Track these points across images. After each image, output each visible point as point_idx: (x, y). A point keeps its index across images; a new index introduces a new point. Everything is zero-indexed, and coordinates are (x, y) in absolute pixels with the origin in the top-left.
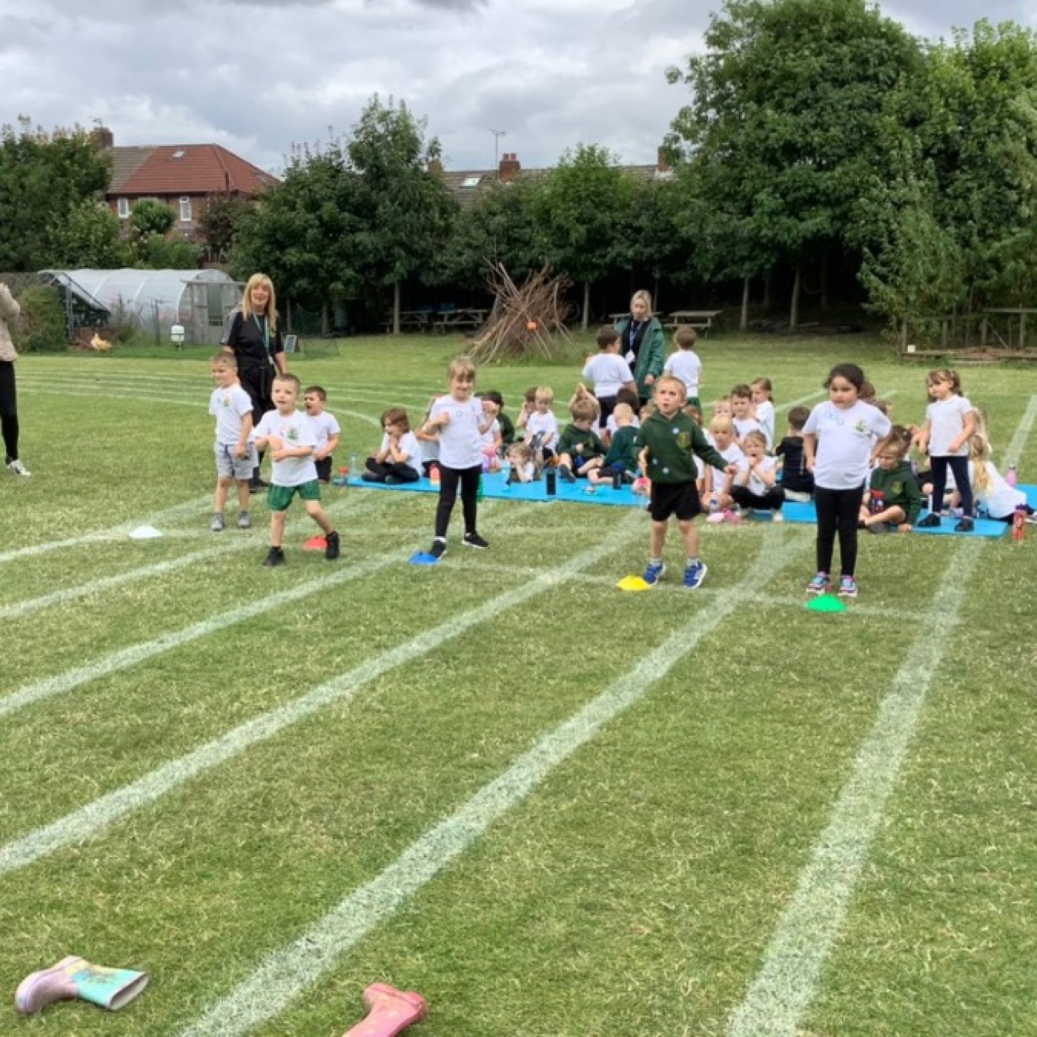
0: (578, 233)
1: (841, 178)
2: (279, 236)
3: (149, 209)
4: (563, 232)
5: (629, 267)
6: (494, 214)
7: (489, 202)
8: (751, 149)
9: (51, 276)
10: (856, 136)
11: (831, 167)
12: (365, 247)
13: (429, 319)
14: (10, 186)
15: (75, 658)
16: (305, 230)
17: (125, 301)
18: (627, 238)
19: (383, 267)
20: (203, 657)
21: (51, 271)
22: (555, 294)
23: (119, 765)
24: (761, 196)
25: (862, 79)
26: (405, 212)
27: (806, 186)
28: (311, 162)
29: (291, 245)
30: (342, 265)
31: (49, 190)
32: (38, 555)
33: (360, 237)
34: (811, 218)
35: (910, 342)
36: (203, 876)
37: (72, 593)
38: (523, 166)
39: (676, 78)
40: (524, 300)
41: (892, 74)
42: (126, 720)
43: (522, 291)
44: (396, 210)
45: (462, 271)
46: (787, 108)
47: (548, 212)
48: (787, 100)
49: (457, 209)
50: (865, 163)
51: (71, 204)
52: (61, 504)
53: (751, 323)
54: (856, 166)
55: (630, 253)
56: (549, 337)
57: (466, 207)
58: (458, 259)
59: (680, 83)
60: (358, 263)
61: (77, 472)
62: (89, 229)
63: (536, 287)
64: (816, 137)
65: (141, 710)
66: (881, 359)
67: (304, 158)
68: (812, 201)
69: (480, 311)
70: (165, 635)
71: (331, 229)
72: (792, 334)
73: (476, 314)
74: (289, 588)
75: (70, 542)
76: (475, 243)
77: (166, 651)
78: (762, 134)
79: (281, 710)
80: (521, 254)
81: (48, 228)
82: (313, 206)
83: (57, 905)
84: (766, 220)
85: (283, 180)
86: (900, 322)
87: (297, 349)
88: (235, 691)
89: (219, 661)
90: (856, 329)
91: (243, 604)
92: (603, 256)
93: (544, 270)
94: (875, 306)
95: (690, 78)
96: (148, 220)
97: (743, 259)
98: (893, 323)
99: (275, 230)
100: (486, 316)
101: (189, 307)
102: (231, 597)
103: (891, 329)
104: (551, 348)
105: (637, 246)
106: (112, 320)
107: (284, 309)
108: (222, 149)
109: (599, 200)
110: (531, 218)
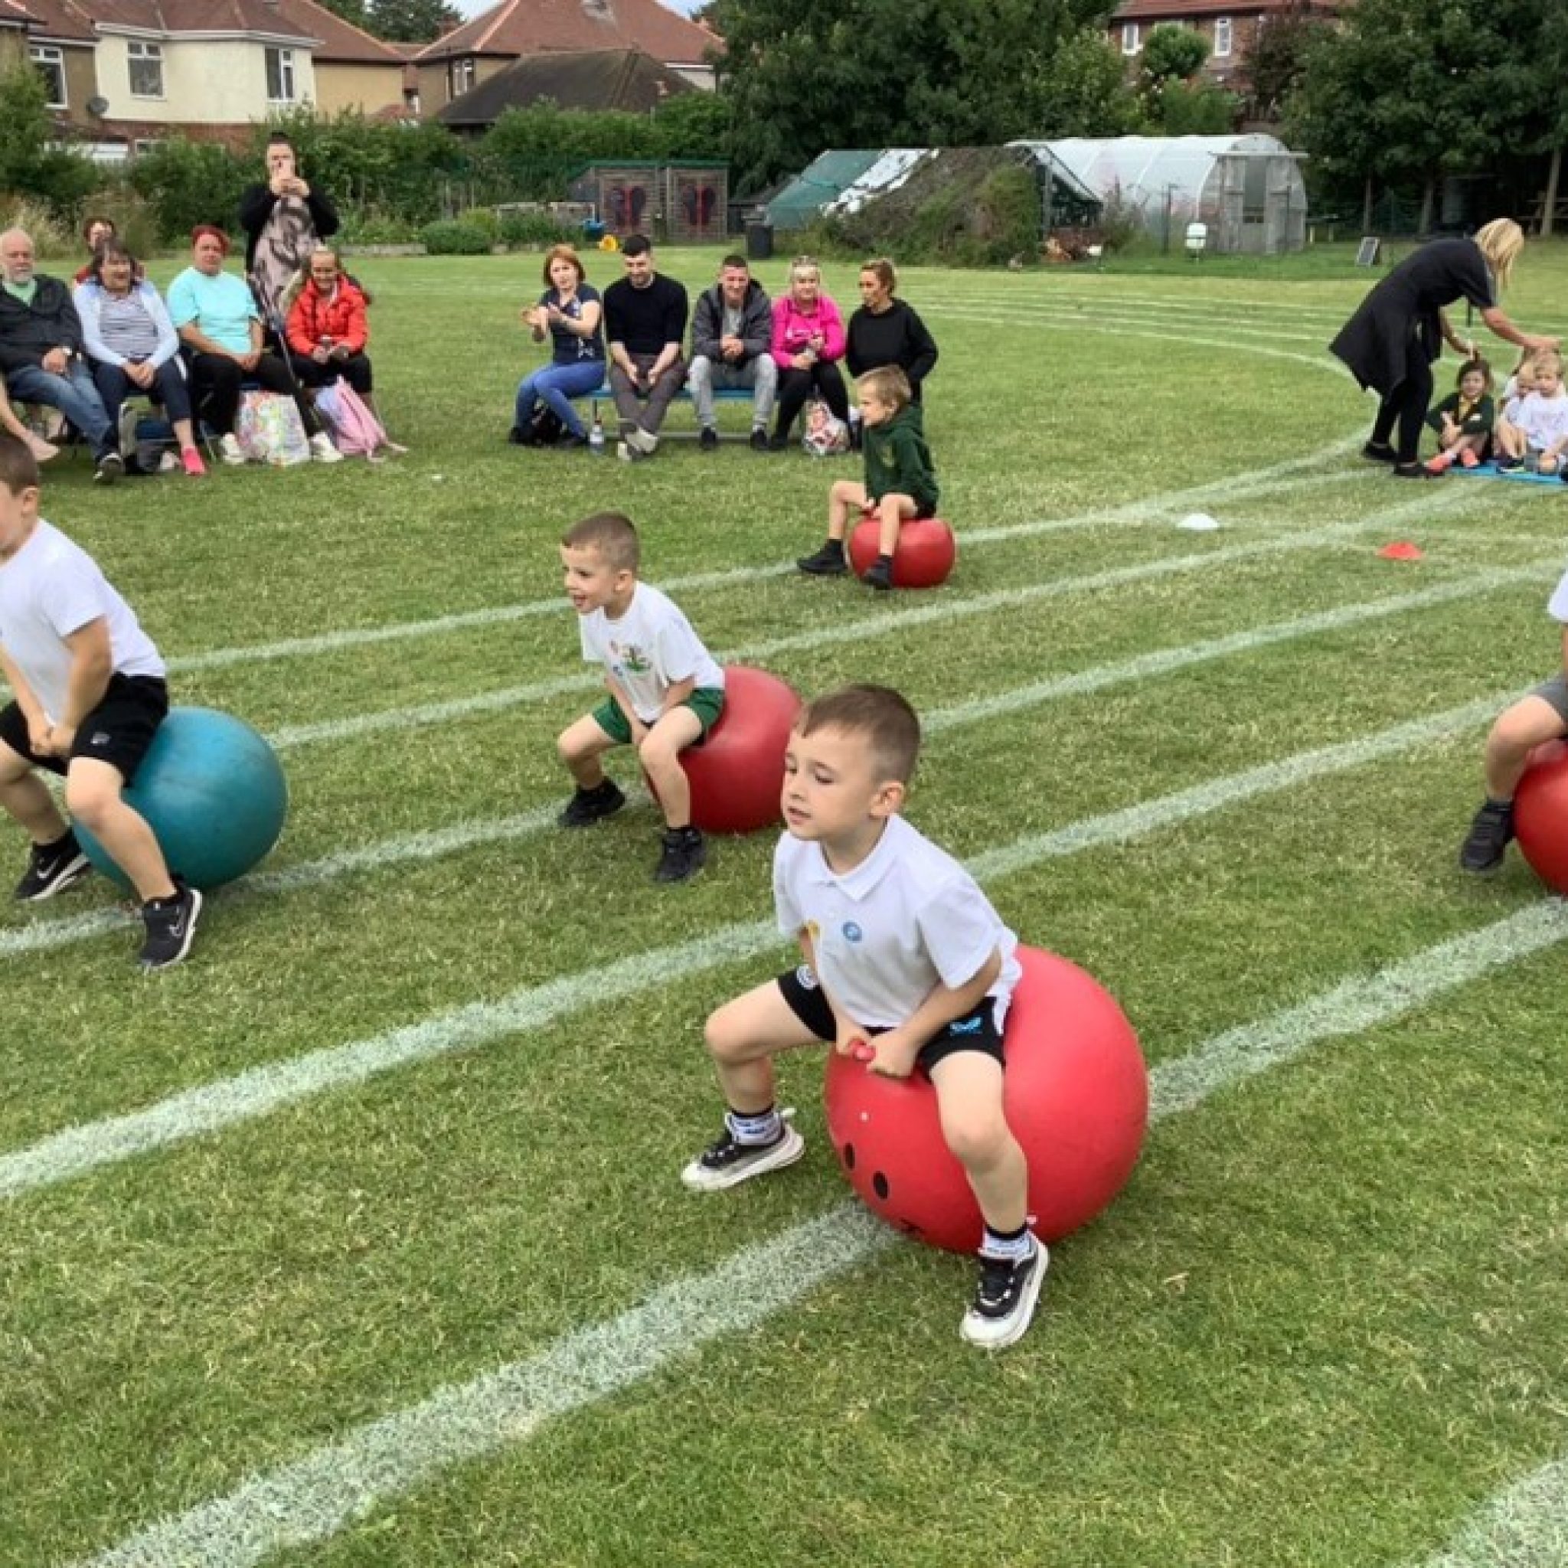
2: (1368, 76)
3: (1171, 40)
9: (1028, 150)
12: (1509, 89)
14: (978, 14)
15: (1091, 657)
16: (1410, 63)
17: (1123, 187)
19: (1538, 123)
20: (1251, 673)
21: (1028, 142)
23: (1157, 775)
29: (1384, 92)
30: (1467, 121)
31: (1032, 18)
32: (1034, 536)
33: (1506, 72)
37: (1084, 582)
42: (1158, 731)
51: (1060, 39)
52: (1053, 474)
60: (1493, 118)
61: (1068, 433)
62: (1082, 77)
65: (1179, 722)
70: (1203, 643)
71: (1455, 61)
74: (1364, 602)
75: (1070, 522)
77: (1202, 661)
79: (1354, 743)
81: (1024, 76)
82: (1429, 21)
83: (1105, 895)
88: (1295, 714)
89: (1270, 681)
91: (1300, 616)
96: (1167, 57)
99: (1361, 67)
101: (1216, 195)
102: (1284, 606)
106: (1104, 217)
107: (1362, 197)
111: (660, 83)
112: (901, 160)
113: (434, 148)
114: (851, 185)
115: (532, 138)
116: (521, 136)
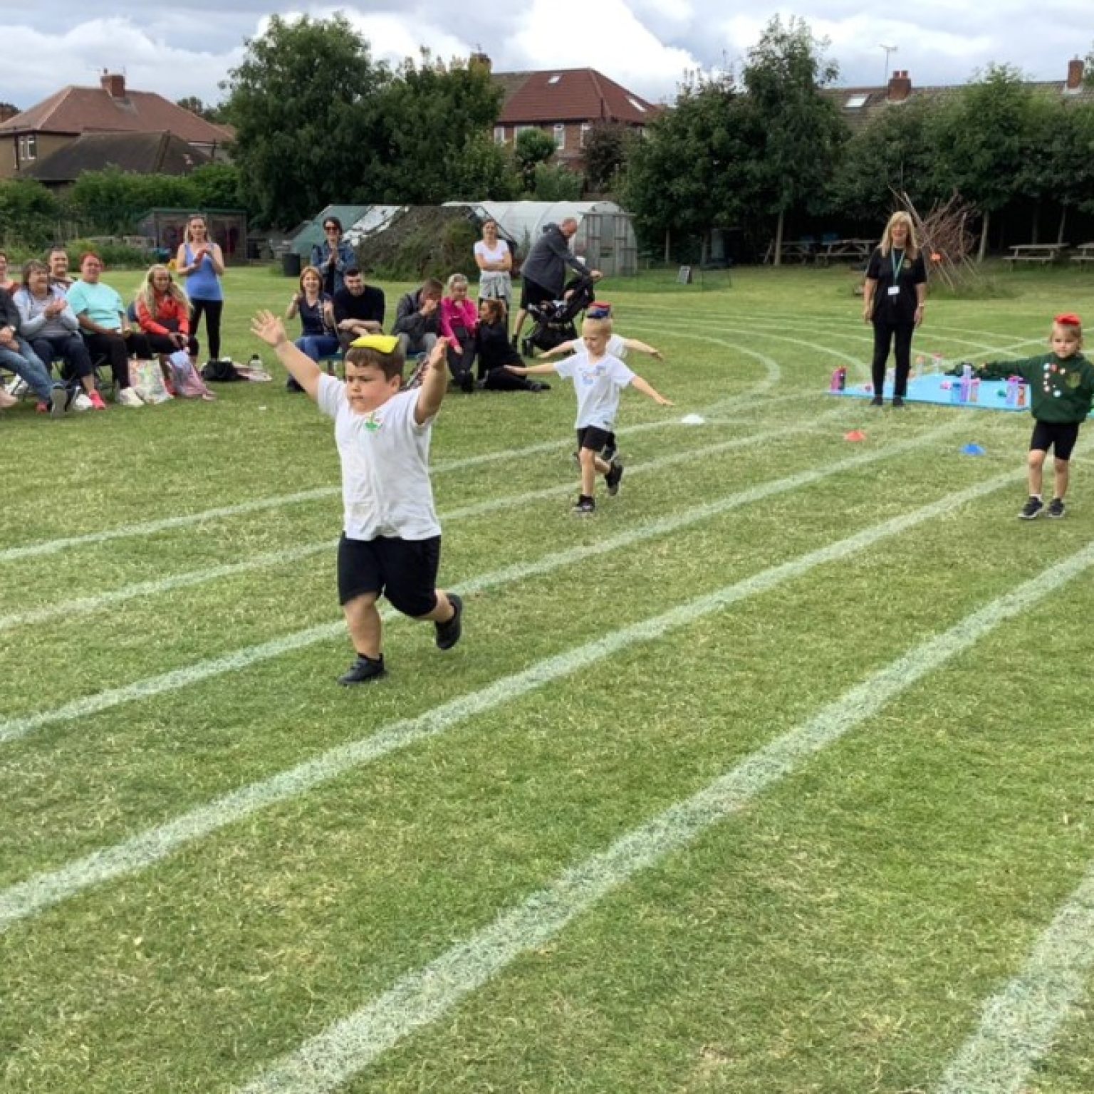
0: (983, 159)
2: (668, 165)
3: (533, 139)
4: (966, 157)
5: (1036, 195)
6: (891, 139)
7: (887, 127)
9: (469, 208)
12: (754, 177)
13: (811, 250)
14: (412, 119)
16: (695, 159)
18: (1036, 163)
19: (770, 195)
21: (470, 203)
22: (962, 225)
28: (702, 87)
29: (679, 175)
30: (729, 194)
31: (447, 123)
33: (751, 166)
40: (928, 231)
43: (927, 222)
44: (788, 138)
45: (853, 199)
47: (952, 138)
49: (850, 134)
51: (467, 137)
55: (1039, 179)
56: (953, 266)
57: (861, 131)
58: (849, 186)
60: (744, 193)
62: (483, 160)
63: (942, 218)
67: (696, 84)
69: (867, 242)
73: (863, 245)
76: (869, 170)
81: (446, 160)
82: (704, 133)
85: (675, 107)
87: (690, 281)
92: (1009, 183)
93: (952, 199)
96: (532, 150)
99: (664, 159)
101: (587, 238)
104: (955, 281)
105: (1047, 172)
106: (519, 251)
107: (663, 242)
108: (596, 73)
109: (1009, 125)
110: (932, 144)
111: (187, 156)
112: (383, 212)
113: (34, 198)
114: (350, 228)
115: (102, 193)
116: (96, 191)
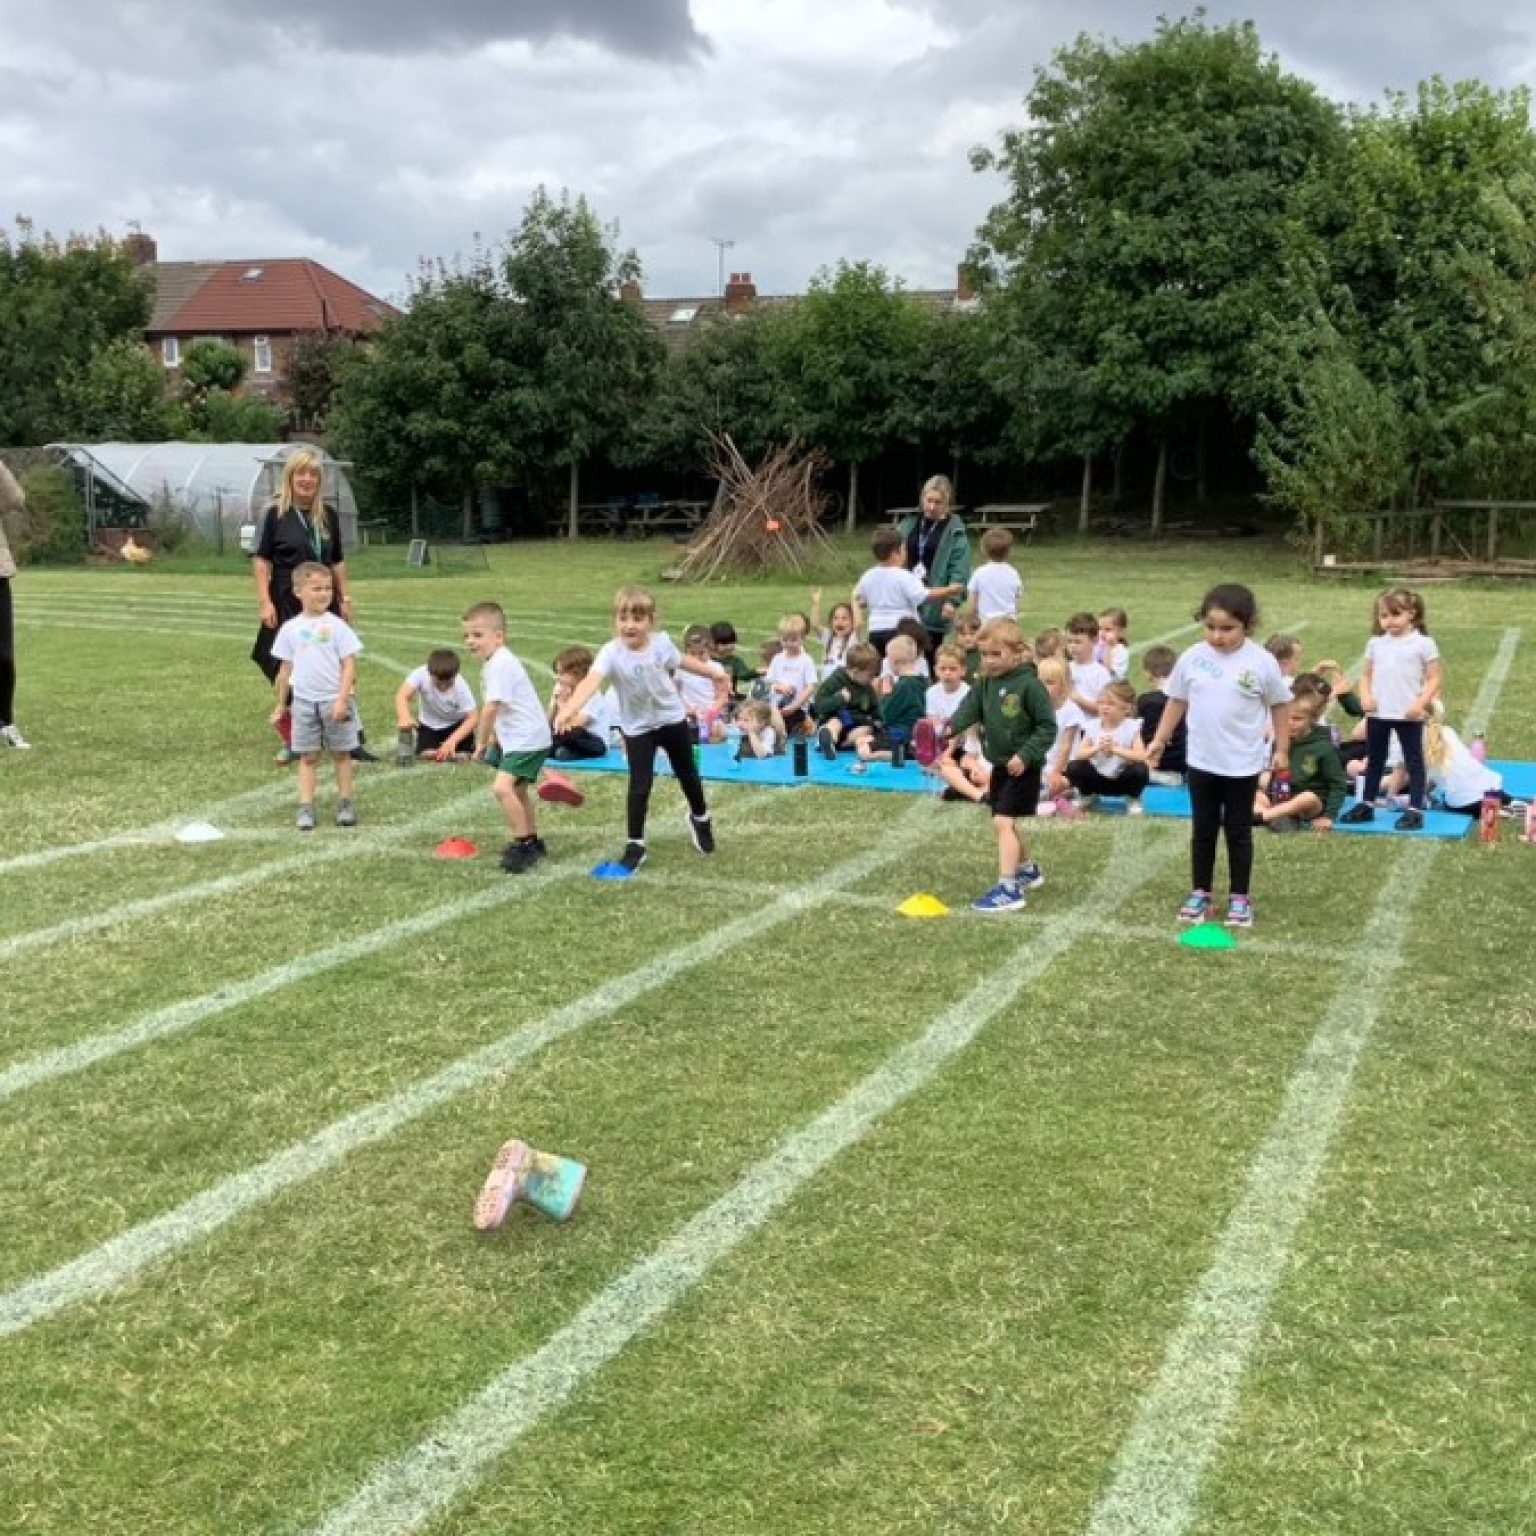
0: (842, 388)
1: (1225, 309)
2: (400, 393)
3: (209, 354)
4: (818, 388)
5: (915, 440)
6: (717, 363)
7: (710, 344)
8: (1093, 267)
9: (63, 452)
10: (1247, 249)
11: (1211, 292)
12: (528, 410)
13: (622, 517)
15: (93, 1020)
16: (440, 384)
17: (172, 489)
18: (913, 397)
19: (554, 440)
20: (283, 1018)
21: (63, 445)
22: (806, 480)
23: (158, 1181)
24: (1109, 335)
25: (1255, 164)
26: (586, 359)
27: (1174, 320)
28: (448, 284)
29: (418, 408)
30: (495, 436)
31: (61, 326)
32: (40, 868)
33: (522, 395)
34: (1182, 369)
35: (1328, 550)
36: (281, 1347)
37: (90, 923)
38: (760, 292)
39: (984, 163)
40: (761, 489)
41: (1300, 157)
42: (167, 1114)
43: (759, 476)
44: (573, 357)
45: (671, 445)
46: (1145, 207)
47: (798, 361)
48: (1146, 196)
49: (663, 355)
50: (1262, 287)
51: (94, 347)
52: (75, 791)
53: (1095, 522)
54: (1248, 292)
55: (918, 419)
56: (798, 541)
57: (677, 350)
58: (664, 427)
59: (990, 170)
60: (517, 434)
61: (99, 743)
62: (120, 384)
63: (780, 469)
64: (1189, 249)
65: (190, 1097)
66: (1287, 575)
67: (437, 280)
68: (1183, 343)
69: (697, 505)
70: (227, 987)
71: (478, 384)
72: (1155, 538)
73: (691, 509)
74: (412, 916)
75: (88, 847)
76: (688, 404)
77: (227, 1010)
78: (1109, 245)
79: (398, 1097)
80: (757, 420)
81: (59, 381)
82: (452, 349)
83: (64, 1393)
84: (1118, 370)
85: (406, 311)
86: (1312, 522)
87: (426, 561)
88: (330, 1069)
89: (306, 1026)
90: (1248, 532)
91: (343, 939)
92: (878, 424)
93: (791, 444)
94: (1276, 498)
95: (1004, 164)
96: (208, 370)
97: (1082, 428)
98: (1303, 523)
99: (396, 384)
100: (705, 512)
102: (325, 929)
103: (1300, 531)
104: (802, 559)
105: (928, 409)
106: (153, 517)
107: (408, 501)
108: (317, 266)
109: (873, 342)
110: (772, 369)
